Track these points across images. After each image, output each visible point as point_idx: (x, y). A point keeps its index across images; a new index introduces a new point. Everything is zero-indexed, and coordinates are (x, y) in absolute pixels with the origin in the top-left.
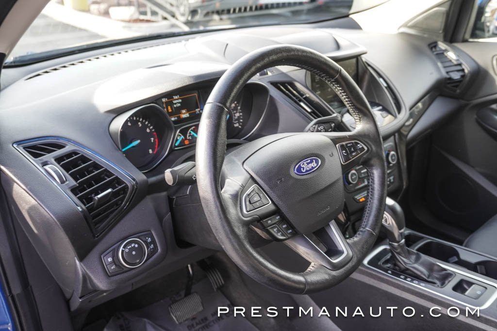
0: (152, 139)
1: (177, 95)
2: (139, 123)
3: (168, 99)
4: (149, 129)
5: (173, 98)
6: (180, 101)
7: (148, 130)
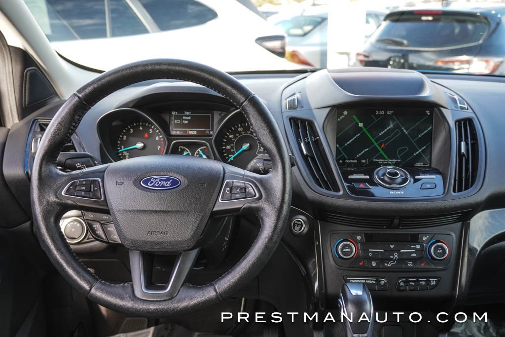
0: (159, 147)
1: (189, 112)
2: (151, 130)
3: (178, 113)
4: (159, 137)
5: (184, 113)
6: (189, 118)
7: (157, 138)
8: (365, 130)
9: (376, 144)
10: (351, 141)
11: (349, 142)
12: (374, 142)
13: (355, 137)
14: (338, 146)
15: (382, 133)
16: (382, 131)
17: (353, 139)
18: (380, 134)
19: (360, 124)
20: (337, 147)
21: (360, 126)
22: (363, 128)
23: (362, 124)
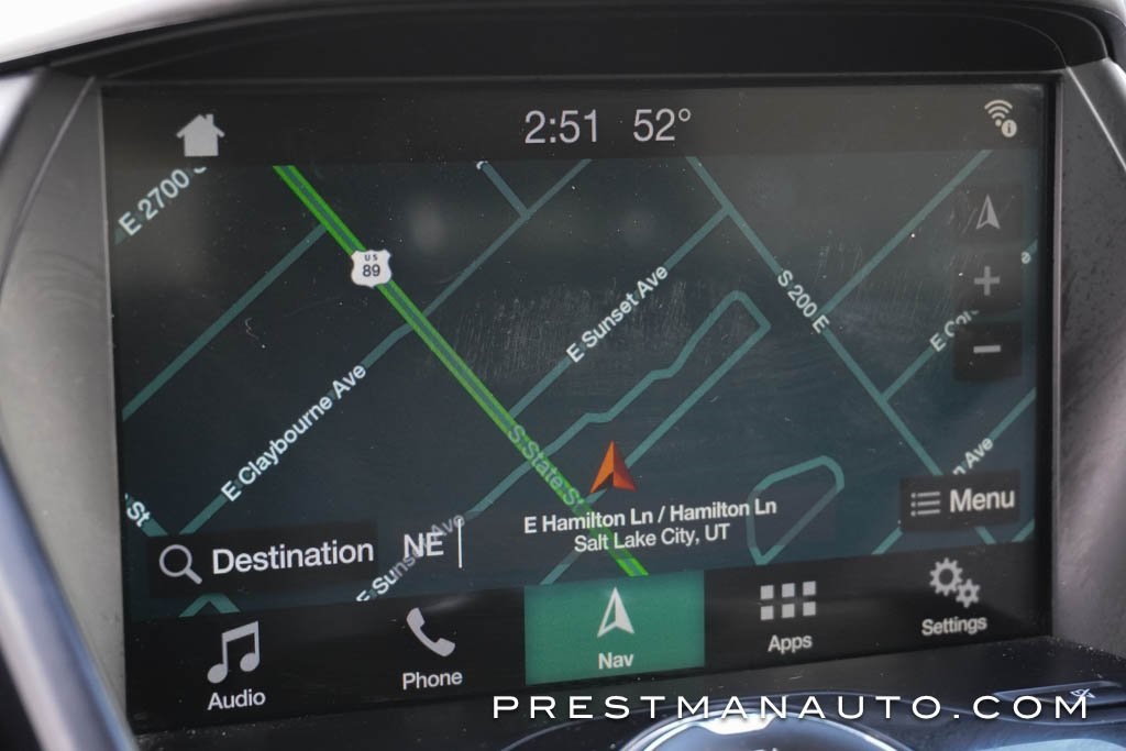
8: (416, 320)
9: (537, 459)
10: (278, 447)
11: (263, 463)
12: (517, 435)
13: (325, 404)
14: (139, 513)
15: (591, 338)
16: (593, 325)
17: (305, 423)
18: (574, 355)
19: (359, 258)
20: (126, 525)
21: (358, 277)
22: (401, 302)
23: (383, 256)
